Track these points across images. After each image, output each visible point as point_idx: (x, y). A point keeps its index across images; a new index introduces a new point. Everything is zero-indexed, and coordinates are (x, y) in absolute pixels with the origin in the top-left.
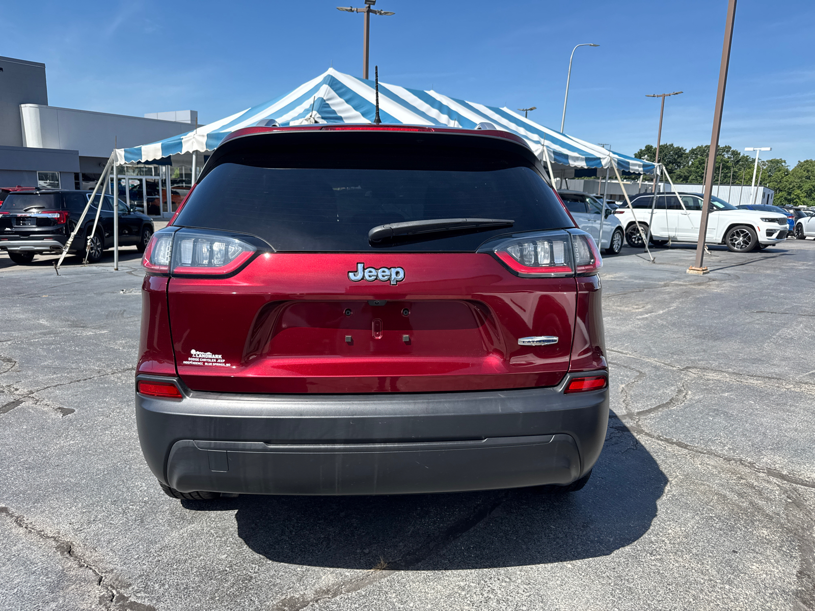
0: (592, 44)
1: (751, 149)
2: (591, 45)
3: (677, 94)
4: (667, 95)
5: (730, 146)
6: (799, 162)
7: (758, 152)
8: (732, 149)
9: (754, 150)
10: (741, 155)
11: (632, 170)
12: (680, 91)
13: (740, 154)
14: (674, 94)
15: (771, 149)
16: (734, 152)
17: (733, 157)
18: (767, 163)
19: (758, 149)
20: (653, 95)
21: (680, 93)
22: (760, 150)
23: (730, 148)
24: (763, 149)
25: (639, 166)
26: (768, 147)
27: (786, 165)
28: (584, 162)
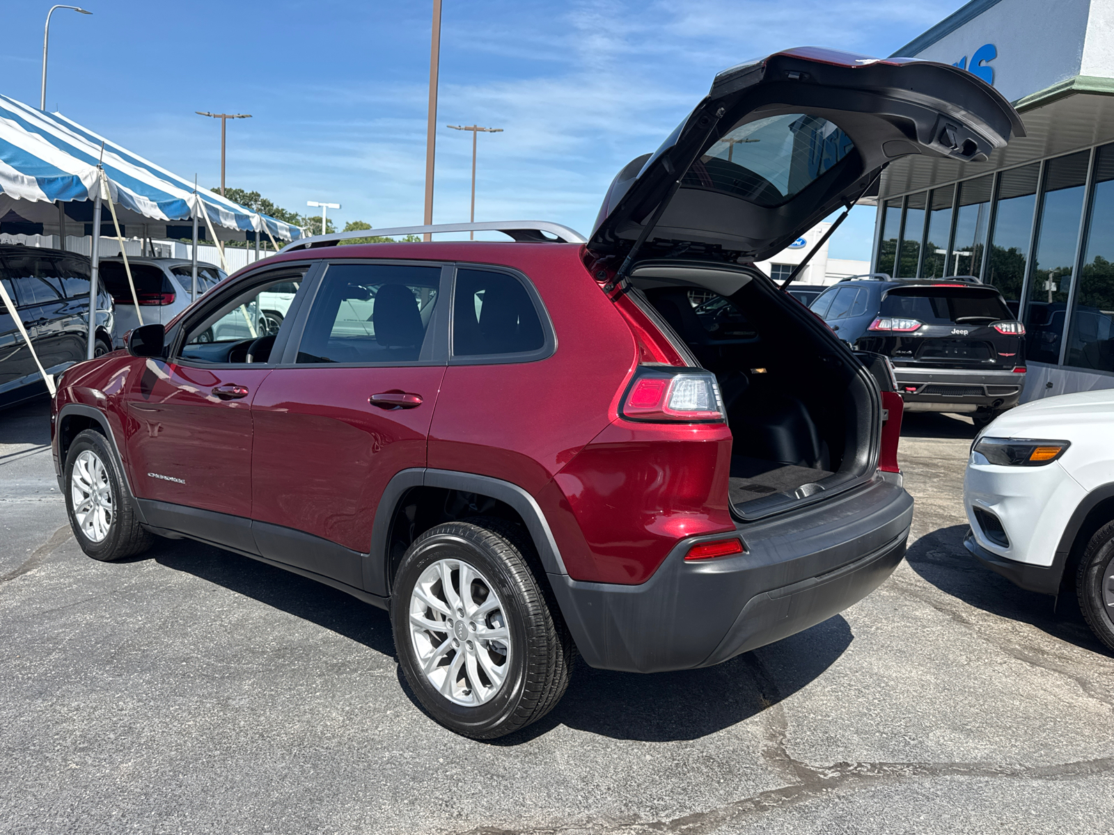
0: (80, 9)
1: (316, 204)
2: (77, 10)
3: (243, 117)
4: (229, 117)
5: (259, 192)
6: (347, 223)
7: (324, 209)
8: (261, 198)
9: (319, 206)
10: (275, 207)
11: (282, 235)
12: (248, 115)
13: (272, 205)
14: (240, 117)
15: (340, 206)
16: (265, 201)
17: (265, 209)
18: (309, 221)
19: (324, 205)
20: (207, 114)
21: (247, 116)
22: (327, 207)
23: (259, 196)
24: (331, 206)
25: (286, 230)
26: (337, 203)
27: (333, 227)
28: (234, 221)
